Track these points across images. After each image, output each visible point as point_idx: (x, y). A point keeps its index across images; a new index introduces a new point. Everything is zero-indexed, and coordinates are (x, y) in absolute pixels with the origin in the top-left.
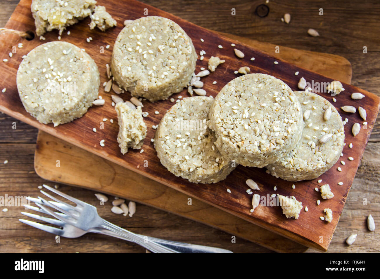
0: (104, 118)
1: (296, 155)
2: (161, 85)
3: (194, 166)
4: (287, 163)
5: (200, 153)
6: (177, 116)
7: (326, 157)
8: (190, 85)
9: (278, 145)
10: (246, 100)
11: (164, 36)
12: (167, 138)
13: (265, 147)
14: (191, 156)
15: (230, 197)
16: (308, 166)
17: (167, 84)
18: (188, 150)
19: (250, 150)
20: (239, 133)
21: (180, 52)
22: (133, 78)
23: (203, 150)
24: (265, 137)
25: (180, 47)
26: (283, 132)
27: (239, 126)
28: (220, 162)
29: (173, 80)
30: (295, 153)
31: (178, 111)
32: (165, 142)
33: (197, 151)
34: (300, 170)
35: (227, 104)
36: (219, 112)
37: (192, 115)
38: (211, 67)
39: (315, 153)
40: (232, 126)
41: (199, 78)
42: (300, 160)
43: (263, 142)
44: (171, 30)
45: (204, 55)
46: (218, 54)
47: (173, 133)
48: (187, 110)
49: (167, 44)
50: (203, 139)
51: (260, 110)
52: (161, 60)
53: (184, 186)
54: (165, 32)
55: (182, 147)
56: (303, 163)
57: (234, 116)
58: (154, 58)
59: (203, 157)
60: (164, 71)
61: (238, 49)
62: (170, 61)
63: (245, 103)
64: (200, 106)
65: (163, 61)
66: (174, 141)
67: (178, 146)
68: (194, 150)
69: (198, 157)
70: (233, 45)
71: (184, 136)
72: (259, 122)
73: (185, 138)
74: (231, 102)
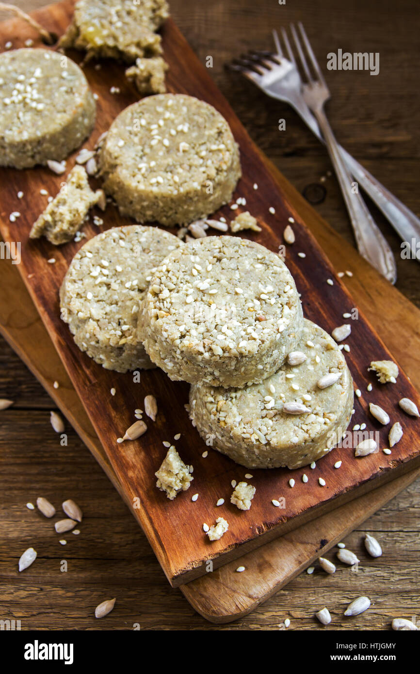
0: (45, 189)
1: (234, 399)
2: (143, 191)
3: (89, 312)
4: (213, 401)
5: (112, 304)
6: (127, 239)
7: (274, 433)
8: (187, 227)
9: (210, 353)
10: (223, 269)
11: (201, 136)
12: (89, 255)
13: (189, 340)
14: (97, 299)
15: (108, 401)
16: (238, 425)
17: (151, 195)
18: (99, 288)
19: (166, 331)
20: (173, 301)
21: (203, 169)
22: (116, 158)
23: (120, 304)
24: (202, 329)
25: (209, 163)
26: (232, 341)
27: (181, 293)
28: (127, 335)
29: (165, 195)
30: (236, 397)
31: (132, 235)
32: (81, 258)
33: (111, 299)
34: (222, 424)
35: (192, 258)
36: (173, 258)
37: (147, 251)
38: (234, 225)
39: (263, 418)
40: (173, 286)
41: (206, 227)
42: (235, 410)
43: (193, 332)
44: (216, 136)
45: (240, 206)
46: (261, 218)
47: (101, 255)
48: (146, 242)
49: (196, 148)
50: (133, 290)
51: (228, 293)
52: (170, 161)
53: (63, 343)
54: (207, 133)
55: (95, 278)
56: (234, 416)
57: (188, 277)
58: (164, 153)
59: (111, 311)
60: (161, 176)
61: (293, 228)
62: (180, 170)
63: (218, 272)
64: (167, 250)
65: (171, 164)
66: (93, 265)
67: (91, 274)
68: (109, 294)
69: (104, 307)
70: (291, 220)
71: (112, 268)
72: (213, 306)
73: (110, 272)
74: (201, 258)
